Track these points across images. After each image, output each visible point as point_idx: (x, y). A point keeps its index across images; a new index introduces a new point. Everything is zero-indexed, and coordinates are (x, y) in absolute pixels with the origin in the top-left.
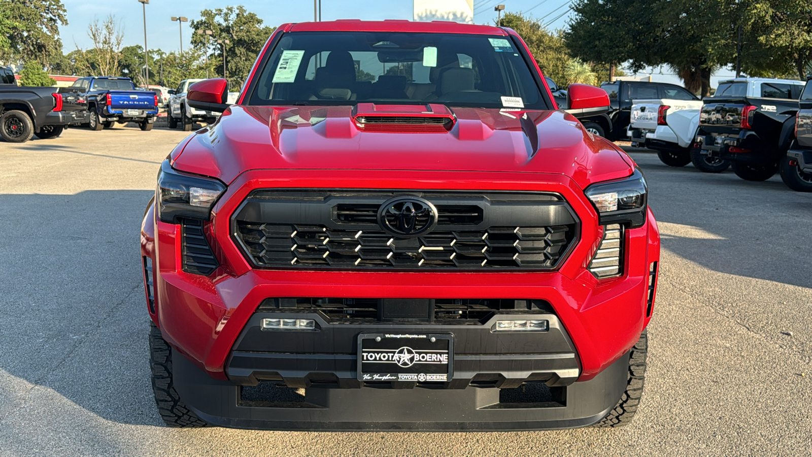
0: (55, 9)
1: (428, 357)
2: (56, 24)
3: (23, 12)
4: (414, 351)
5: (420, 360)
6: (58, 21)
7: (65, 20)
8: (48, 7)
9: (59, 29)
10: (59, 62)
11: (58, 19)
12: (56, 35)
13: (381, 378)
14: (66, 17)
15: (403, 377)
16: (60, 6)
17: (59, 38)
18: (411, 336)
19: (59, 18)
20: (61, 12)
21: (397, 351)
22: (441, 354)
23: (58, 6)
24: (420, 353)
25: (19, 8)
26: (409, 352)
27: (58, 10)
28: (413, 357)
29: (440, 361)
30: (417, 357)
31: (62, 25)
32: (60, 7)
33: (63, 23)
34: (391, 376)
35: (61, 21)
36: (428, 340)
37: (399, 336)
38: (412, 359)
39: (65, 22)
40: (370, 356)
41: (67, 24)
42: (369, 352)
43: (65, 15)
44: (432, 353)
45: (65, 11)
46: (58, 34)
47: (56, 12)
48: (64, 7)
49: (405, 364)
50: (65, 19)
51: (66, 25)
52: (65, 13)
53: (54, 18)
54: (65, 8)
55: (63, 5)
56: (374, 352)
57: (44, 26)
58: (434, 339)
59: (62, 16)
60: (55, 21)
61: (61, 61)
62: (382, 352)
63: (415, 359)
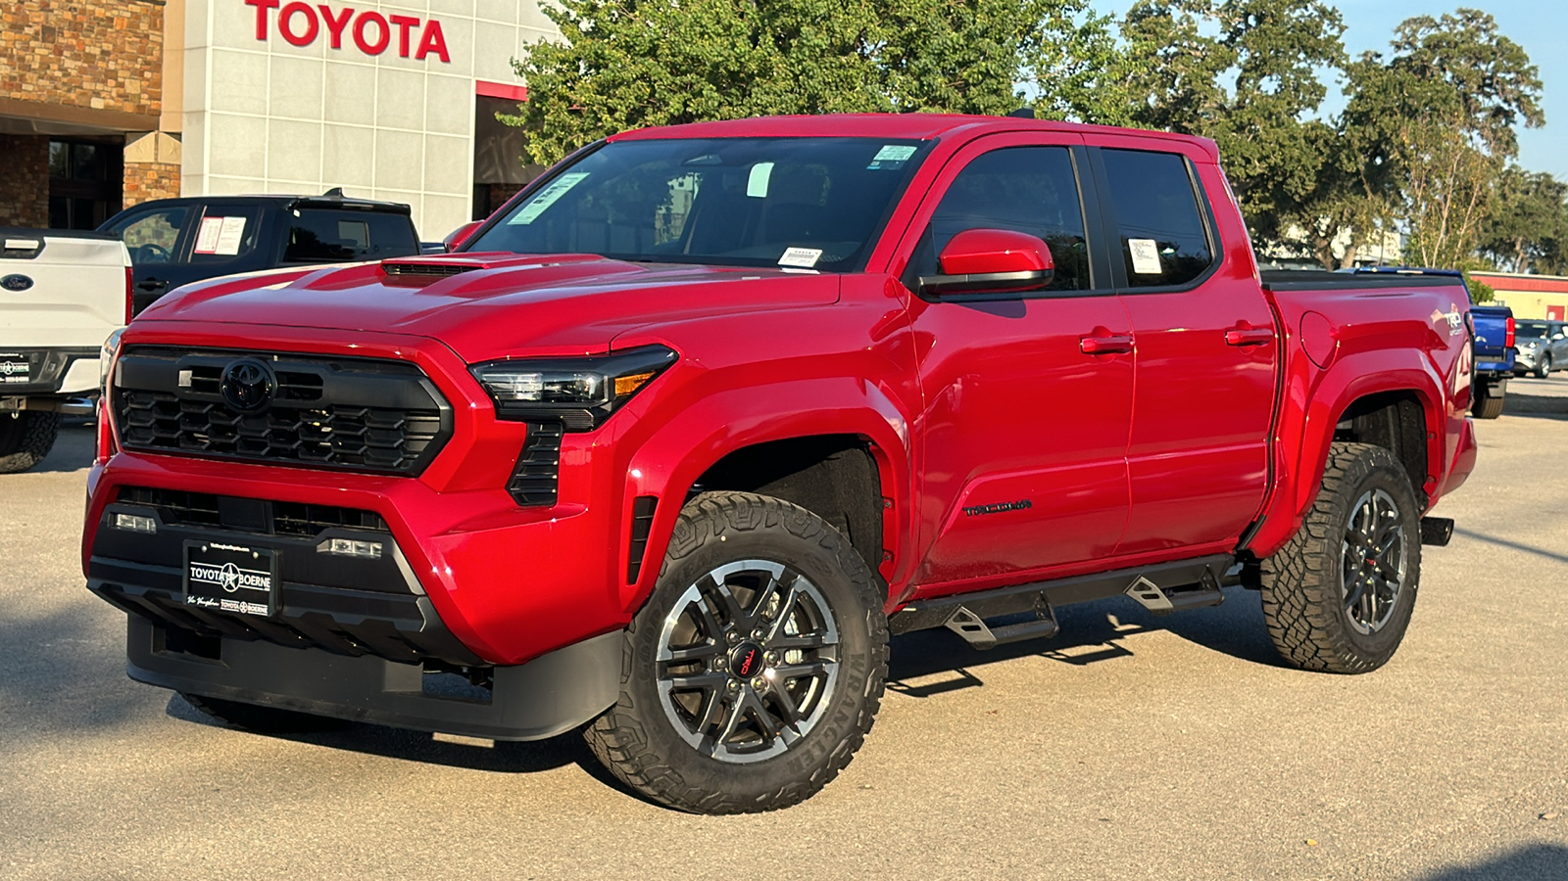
0: (1510, 82)
1: (252, 579)
2: (1511, 126)
3: (1410, 96)
4: (238, 570)
5: (244, 584)
6: (1519, 116)
7: (1536, 113)
8: (1491, 78)
9: (1518, 140)
10: (1552, 236)
11: (1516, 110)
12: (1508, 157)
13: (204, 603)
14: (1539, 103)
15: (228, 605)
16: (1526, 73)
17: (1513, 166)
18: (235, 549)
19: (1518, 106)
20: (1527, 91)
21: (223, 567)
22: (264, 576)
23: (1518, 73)
24: (244, 573)
25: (1401, 84)
26: (235, 571)
27: (1518, 82)
28: (238, 578)
29: (263, 587)
30: (241, 577)
31: (1526, 126)
32: (1523, 76)
33: (1530, 122)
34: (214, 601)
35: (1525, 114)
36: (250, 554)
37: (223, 547)
38: (236, 581)
39: (1536, 118)
40: (200, 573)
41: (1541, 123)
42: (197, 567)
43: (1537, 99)
44: (256, 575)
45: (1538, 85)
46: (1515, 154)
47: (1512, 91)
48: (1535, 75)
49: (230, 587)
50: (1538, 109)
51: (1538, 126)
52: (1538, 93)
53: (1506, 107)
54: (1539, 78)
55: (1533, 68)
56: (201, 567)
57: (1475, 133)
58: (256, 555)
59: (1530, 101)
60: (1509, 116)
61: (1556, 232)
62: (209, 568)
63: (240, 582)
